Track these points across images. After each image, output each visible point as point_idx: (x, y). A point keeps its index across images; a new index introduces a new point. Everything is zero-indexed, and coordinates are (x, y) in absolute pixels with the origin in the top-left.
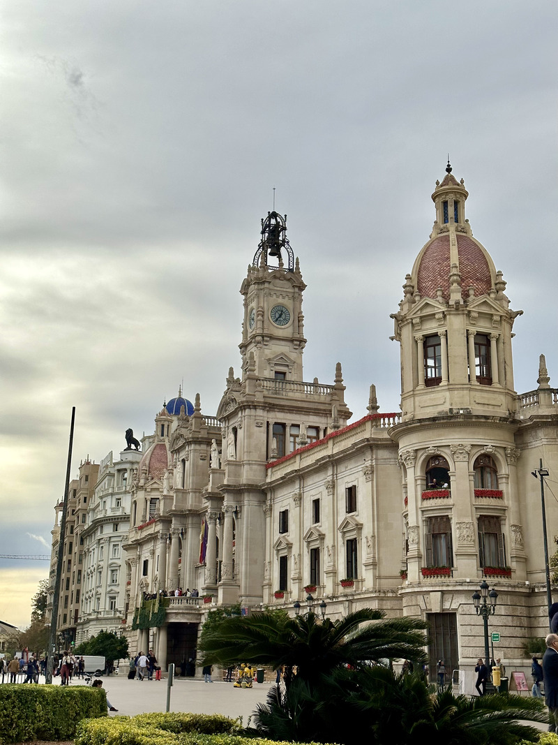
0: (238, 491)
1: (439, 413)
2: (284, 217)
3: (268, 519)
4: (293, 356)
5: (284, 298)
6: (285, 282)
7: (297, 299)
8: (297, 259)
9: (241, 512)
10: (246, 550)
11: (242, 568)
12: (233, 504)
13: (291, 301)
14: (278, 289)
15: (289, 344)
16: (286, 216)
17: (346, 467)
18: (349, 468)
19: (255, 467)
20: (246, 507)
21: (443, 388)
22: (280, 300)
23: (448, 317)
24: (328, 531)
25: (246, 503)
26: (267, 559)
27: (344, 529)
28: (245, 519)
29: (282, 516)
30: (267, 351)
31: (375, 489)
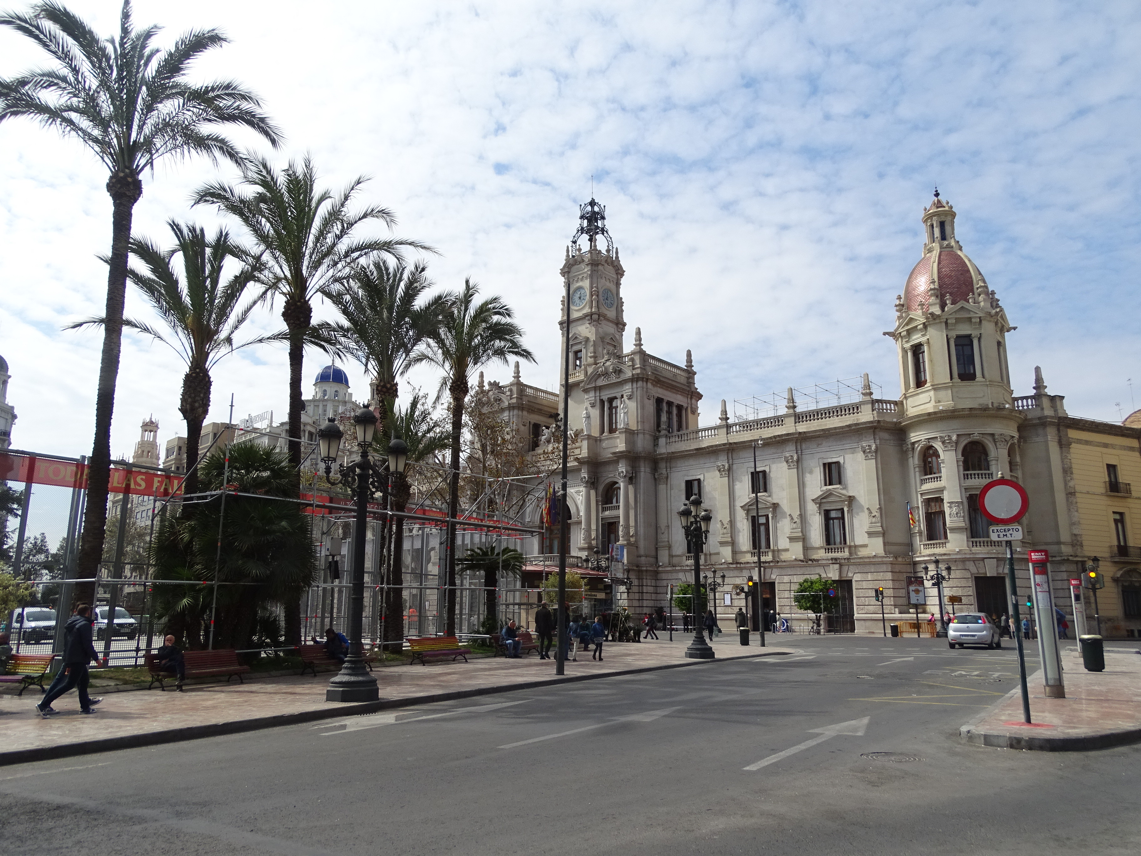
0: (634, 458)
1: (980, 405)
2: (603, 207)
3: (662, 487)
4: (617, 337)
5: (610, 282)
6: (611, 267)
7: (618, 284)
8: (617, 249)
9: (635, 477)
10: (644, 514)
11: (641, 530)
12: (629, 469)
13: (615, 286)
15: (615, 326)
17: (818, 445)
18: (824, 445)
19: (647, 436)
20: (642, 474)
21: (978, 384)
22: (608, 284)
23: (983, 322)
24: (785, 501)
25: (642, 469)
26: (663, 523)
27: (820, 501)
28: (642, 484)
29: (689, 484)
30: (600, 330)
31: (879, 466)
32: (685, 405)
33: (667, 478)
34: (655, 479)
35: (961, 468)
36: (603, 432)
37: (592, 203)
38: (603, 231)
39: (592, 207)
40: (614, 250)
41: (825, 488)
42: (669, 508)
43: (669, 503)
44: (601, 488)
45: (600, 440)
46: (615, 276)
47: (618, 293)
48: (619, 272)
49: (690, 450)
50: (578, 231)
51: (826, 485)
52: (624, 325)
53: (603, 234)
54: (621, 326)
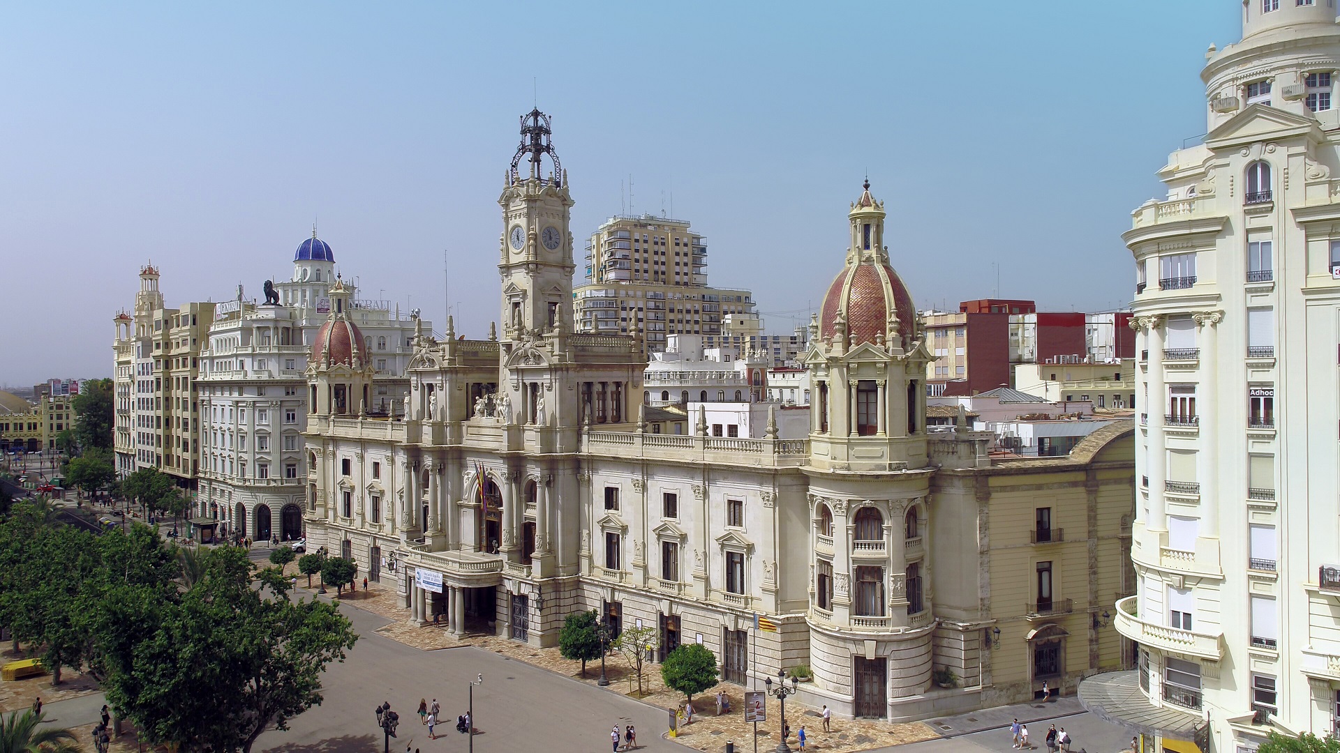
0: (552, 460)
2: (548, 118)
3: (584, 489)
4: (564, 282)
5: (554, 217)
6: (555, 199)
7: (565, 217)
8: (565, 171)
9: (554, 480)
10: (562, 521)
11: (559, 539)
13: (561, 221)
14: (549, 207)
15: (560, 270)
16: (550, 117)
17: (725, 478)
18: (730, 480)
19: (566, 433)
20: (562, 475)
21: (878, 440)
22: (551, 220)
24: (692, 533)
25: (561, 472)
26: (584, 529)
27: (724, 541)
28: (561, 487)
29: (608, 492)
30: (540, 280)
31: (777, 517)
32: (624, 381)
33: (589, 481)
34: (578, 480)
35: (850, 537)
37: (536, 114)
38: (548, 149)
39: (536, 120)
40: (562, 172)
41: (729, 527)
42: (591, 515)
43: (591, 510)
44: (524, 484)
46: (561, 208)
47: (565, 227)
48: (566, 201)
50: (520, 150)
51: (730, 525)
52: (572, 267)
53: (549, 153)
54: (569, 269)
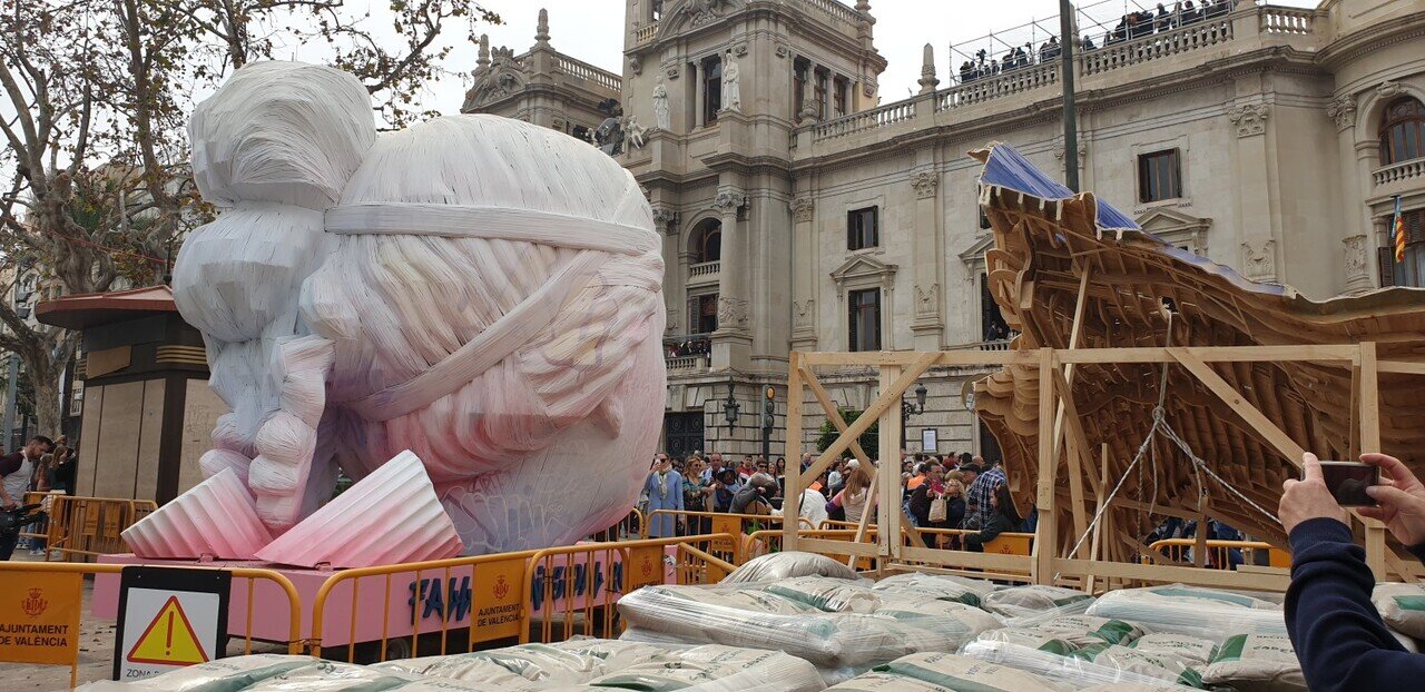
0: (748, 169)
3: (802, 228)
9: (751, 207)
10: (766, 277)
11: (760, 308)
12: (738, 191)
17: (1132, 116)
18: (1143, 117)
19: (774, 129)
20: (764, 201)
25: (764, 192)
26: (802, 297)
28: (762, 221)
29: (855, 218)
31: (1273, 150)
32: (852, 79)
33: (812, 209)
34: (790, 213)
36: (694, 126)
41: (1144, 207)
42: (815, 267)
43: (816, 258)
44: (687, 233)
45: (687, 142)
49: (857, 151)
51: (1144, 200)
